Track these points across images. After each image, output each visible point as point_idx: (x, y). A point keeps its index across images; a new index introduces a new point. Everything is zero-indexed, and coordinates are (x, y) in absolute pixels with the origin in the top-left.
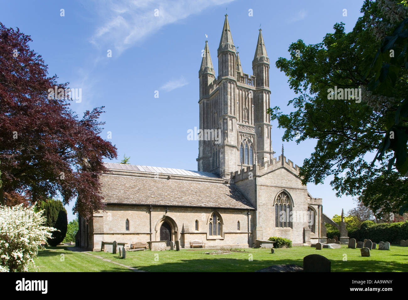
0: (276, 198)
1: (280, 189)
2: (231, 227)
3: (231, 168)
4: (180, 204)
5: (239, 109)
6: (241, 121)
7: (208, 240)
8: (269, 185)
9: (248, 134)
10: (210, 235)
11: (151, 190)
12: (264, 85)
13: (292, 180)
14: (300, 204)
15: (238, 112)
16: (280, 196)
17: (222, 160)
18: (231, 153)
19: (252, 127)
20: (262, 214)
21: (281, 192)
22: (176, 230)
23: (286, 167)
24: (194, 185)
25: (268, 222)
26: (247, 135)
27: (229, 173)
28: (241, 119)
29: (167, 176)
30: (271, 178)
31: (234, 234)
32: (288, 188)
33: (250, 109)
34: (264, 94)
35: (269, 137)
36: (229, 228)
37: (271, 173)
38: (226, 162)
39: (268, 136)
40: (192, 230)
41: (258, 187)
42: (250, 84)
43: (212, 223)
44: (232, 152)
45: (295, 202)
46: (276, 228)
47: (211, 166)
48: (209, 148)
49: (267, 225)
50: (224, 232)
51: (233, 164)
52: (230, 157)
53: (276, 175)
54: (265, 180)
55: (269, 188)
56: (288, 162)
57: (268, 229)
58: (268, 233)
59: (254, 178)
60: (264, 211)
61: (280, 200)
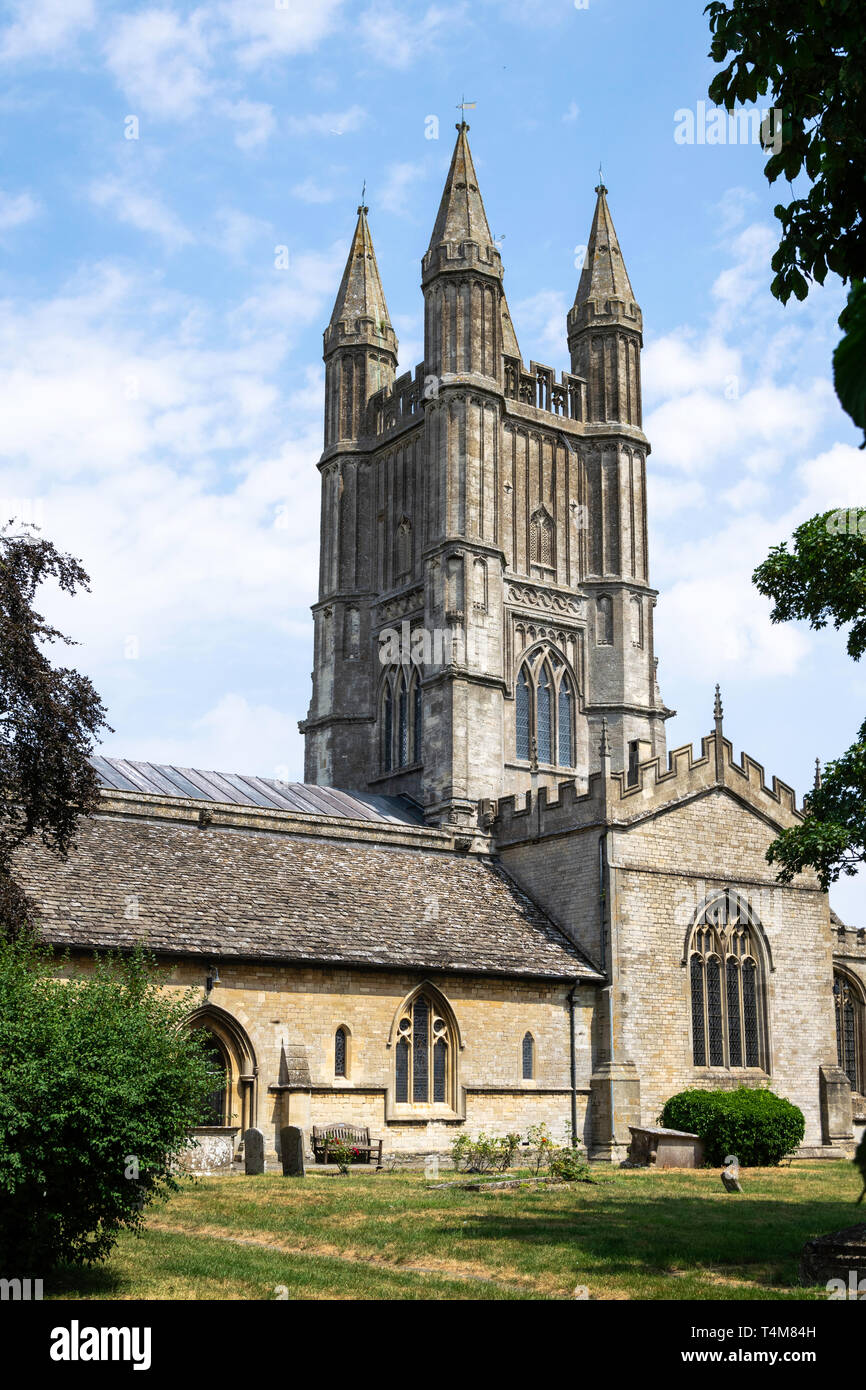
0: (695, 929)
2: (497, 1065)
3: (480, 781)
4: (269, 951)
5: (514, 514)
6: (522, 567)
7: (390, 1123)
8: (660, 866)
9: (551, 624)
10: (398, 1101)
11: (134, 879)
12: (623, 416)
14: (800, 959)
15: (510, 529)
17: (435, 739)
18: (479, 711)
19: (569, 595)
22: (249, 1073)
23: (735, 789)
24: (319, 856)
25: (660, 1042)
26: (547, 630)
27: (469, 805)
28: (521, 557)
29: (197, 809)
30: (671, 834)
31: (509, 1098)
32: (740, 882)
33: (561, 516)
34: (624, 458)
35: (646, 645)
36: (485, 1070)
37: (671, 814)
38: (455, 750)
39: (641, 637)
40: (322, 1074)
41: (615, 879)
42: (560, 408)
43: (412, 1042)
44: (486, 706)
45: (778, 948)
46: (697, 1067)
47: (374, 763)
48: (366, 679)
49: (655, 1056)
50: (463, 1088)
51: (487, 761)
52: (476, 727)
53: (690, 822)
54: (646, 846)
55: (660, 881)
56: (740, 765)
57: (663, 1074)
58: (661, 1093)
59: (598, 833)
60: (642, 989)
61: (712, 939)
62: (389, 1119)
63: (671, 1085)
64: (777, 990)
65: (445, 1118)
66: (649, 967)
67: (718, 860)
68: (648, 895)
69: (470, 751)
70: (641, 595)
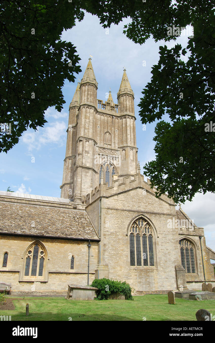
0: (131, 225)
1: (136, 214)
2: (61, 265)
3: (84, 192)
5: (100, 133)
6: (102, 144)
8: (119, 208)
10: (25, 275)
12: (128, 111)
13: (153, 203)
14: (167, 234)
15: (99, 136)
16: (137, 223)
18: (86, 175)
19: (115, 150)
20: (109, 247)
21: (137, 218)
25: (118, 258)
27: (80, 198)
28: (102, 142)
30: (123, 199)
31: (65, 275)
32: (147, 213)
33: (113, 133)
34: (128, 120)
35: (135, 160)
37: (123, 194)
38: (77, 184)
39: (133, 159)
41: (104, 211)
42: (113, 111)
43: (32, 257)
44: (87, 174)
45: (160, 231)
46: (132, 266)
48: (72, 174)
49: (116, 263)
50: (49, 272)
51: (87, 187)
52: (84, 179)
53: (130, 196)
54: (115, 202)
55: (119, 212)
56: (147, 182)
57: (119, 268)
58: (118, 274)
59: (100, 199)
60: (111, 243)
61: (138, 228)
63: (121, 271)
64: (159, 243)
65: (40, 281)
66: (114, 236)
67: (139, 207)
68: (114, 216)
69: (82, 185)
70: (133, 149)
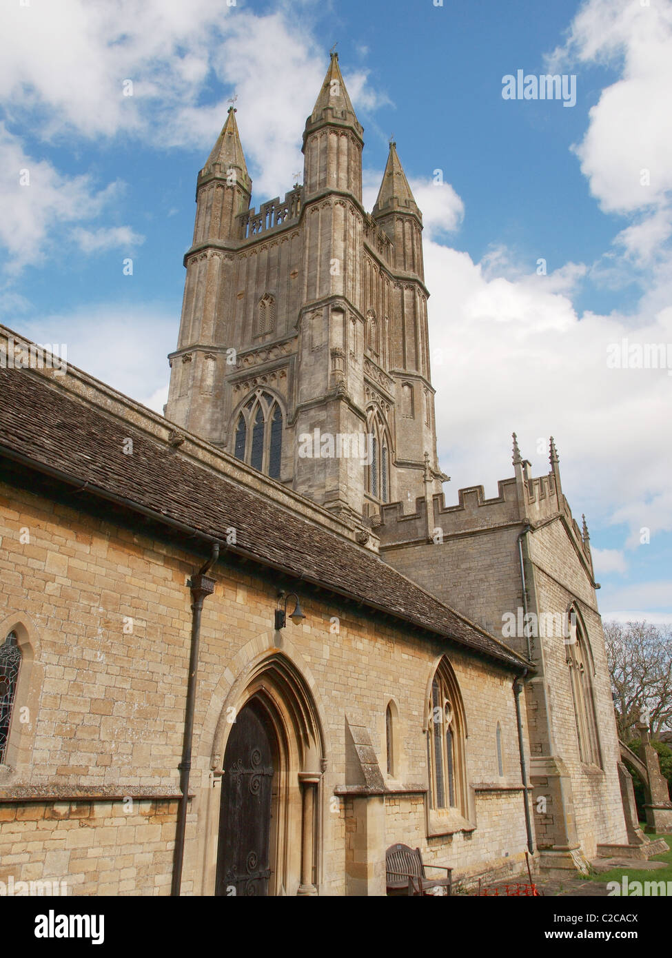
1: (568, 598)
3: (352, 490)
7: (430, 839)
8: (548, 571)
9: (378, 391)
19: (386, 376)
20: (554, 698)
21: (569, 610)
22: (313, 769)
23: (566, 521)
29: (167, 428)
30: (548, 545)
32: (577, 598)
34: (418, 297)
36: (480, 764)
37: (547, 529)
39: (428, 420)
41: (535, 574)
42: (380, 253)
44: (356, 431)
48: (218, 412)
50: (471, 787)
53: (553, 539)
55: (551, 584)
59: (515, 533)
62: (432, 833)
64: (597, 693)
65: (462, 828)
66: (555, 662)
68: (548, 594)
70: (427, 389)
